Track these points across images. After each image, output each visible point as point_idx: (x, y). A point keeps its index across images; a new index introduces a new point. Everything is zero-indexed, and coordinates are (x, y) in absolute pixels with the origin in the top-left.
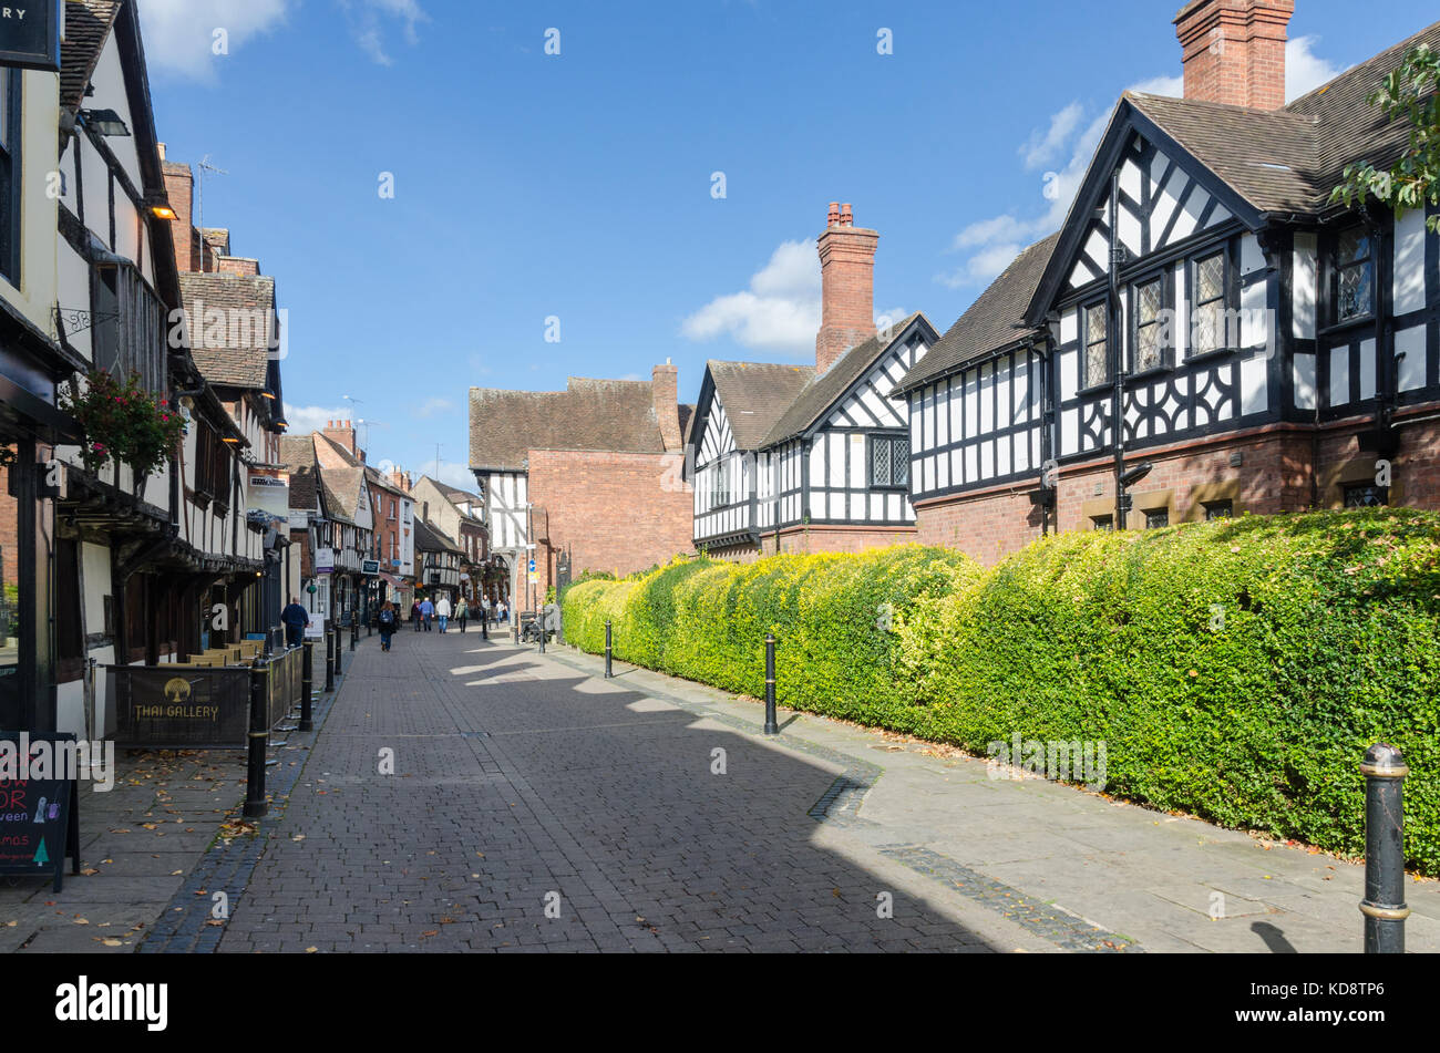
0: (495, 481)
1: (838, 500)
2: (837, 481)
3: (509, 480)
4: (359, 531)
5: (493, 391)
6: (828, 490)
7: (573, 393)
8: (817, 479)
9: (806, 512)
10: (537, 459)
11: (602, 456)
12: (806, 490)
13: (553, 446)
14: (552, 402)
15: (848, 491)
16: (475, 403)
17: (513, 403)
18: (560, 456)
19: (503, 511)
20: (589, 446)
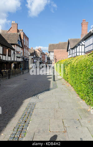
0: (51, 53)
1: (80, 53)
2: (80, 51)
3: (52, 53)
4: (40, 58)
5: (51, 44)
6: (79, 52)
7: (59, 43)
8: (78, 51)
9: (77, 55)
10: (55, 50)
11: (61, 50)
12: (77, 52)
13: (57, 49)
14: (57, 45)
15: (82, 52)
16: (49, 45)
17: (53, 45)
18: (57, 50)
19: (52, 56)
20: (60, 49)
